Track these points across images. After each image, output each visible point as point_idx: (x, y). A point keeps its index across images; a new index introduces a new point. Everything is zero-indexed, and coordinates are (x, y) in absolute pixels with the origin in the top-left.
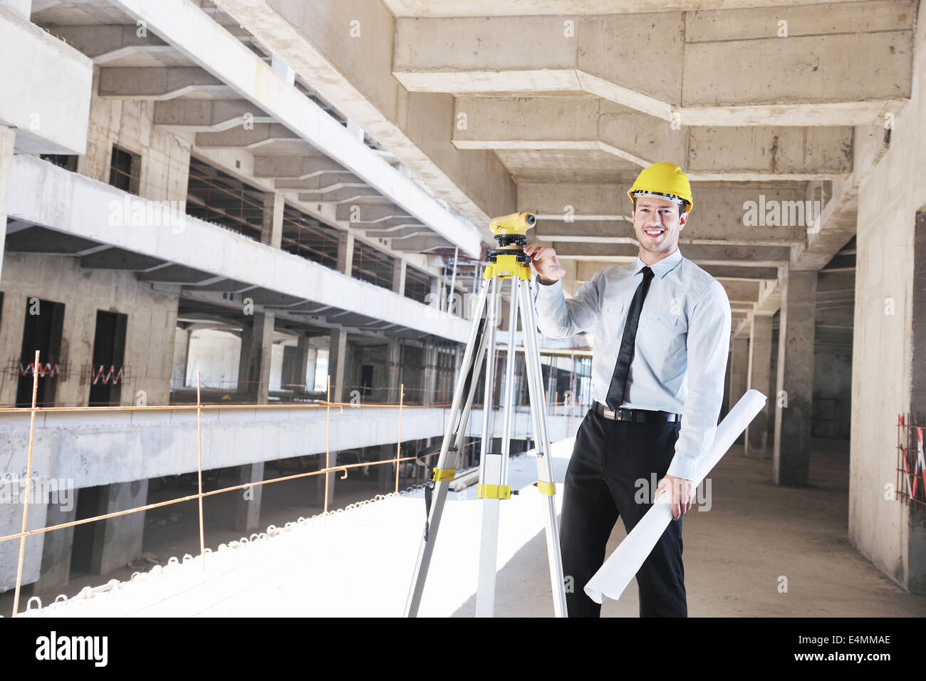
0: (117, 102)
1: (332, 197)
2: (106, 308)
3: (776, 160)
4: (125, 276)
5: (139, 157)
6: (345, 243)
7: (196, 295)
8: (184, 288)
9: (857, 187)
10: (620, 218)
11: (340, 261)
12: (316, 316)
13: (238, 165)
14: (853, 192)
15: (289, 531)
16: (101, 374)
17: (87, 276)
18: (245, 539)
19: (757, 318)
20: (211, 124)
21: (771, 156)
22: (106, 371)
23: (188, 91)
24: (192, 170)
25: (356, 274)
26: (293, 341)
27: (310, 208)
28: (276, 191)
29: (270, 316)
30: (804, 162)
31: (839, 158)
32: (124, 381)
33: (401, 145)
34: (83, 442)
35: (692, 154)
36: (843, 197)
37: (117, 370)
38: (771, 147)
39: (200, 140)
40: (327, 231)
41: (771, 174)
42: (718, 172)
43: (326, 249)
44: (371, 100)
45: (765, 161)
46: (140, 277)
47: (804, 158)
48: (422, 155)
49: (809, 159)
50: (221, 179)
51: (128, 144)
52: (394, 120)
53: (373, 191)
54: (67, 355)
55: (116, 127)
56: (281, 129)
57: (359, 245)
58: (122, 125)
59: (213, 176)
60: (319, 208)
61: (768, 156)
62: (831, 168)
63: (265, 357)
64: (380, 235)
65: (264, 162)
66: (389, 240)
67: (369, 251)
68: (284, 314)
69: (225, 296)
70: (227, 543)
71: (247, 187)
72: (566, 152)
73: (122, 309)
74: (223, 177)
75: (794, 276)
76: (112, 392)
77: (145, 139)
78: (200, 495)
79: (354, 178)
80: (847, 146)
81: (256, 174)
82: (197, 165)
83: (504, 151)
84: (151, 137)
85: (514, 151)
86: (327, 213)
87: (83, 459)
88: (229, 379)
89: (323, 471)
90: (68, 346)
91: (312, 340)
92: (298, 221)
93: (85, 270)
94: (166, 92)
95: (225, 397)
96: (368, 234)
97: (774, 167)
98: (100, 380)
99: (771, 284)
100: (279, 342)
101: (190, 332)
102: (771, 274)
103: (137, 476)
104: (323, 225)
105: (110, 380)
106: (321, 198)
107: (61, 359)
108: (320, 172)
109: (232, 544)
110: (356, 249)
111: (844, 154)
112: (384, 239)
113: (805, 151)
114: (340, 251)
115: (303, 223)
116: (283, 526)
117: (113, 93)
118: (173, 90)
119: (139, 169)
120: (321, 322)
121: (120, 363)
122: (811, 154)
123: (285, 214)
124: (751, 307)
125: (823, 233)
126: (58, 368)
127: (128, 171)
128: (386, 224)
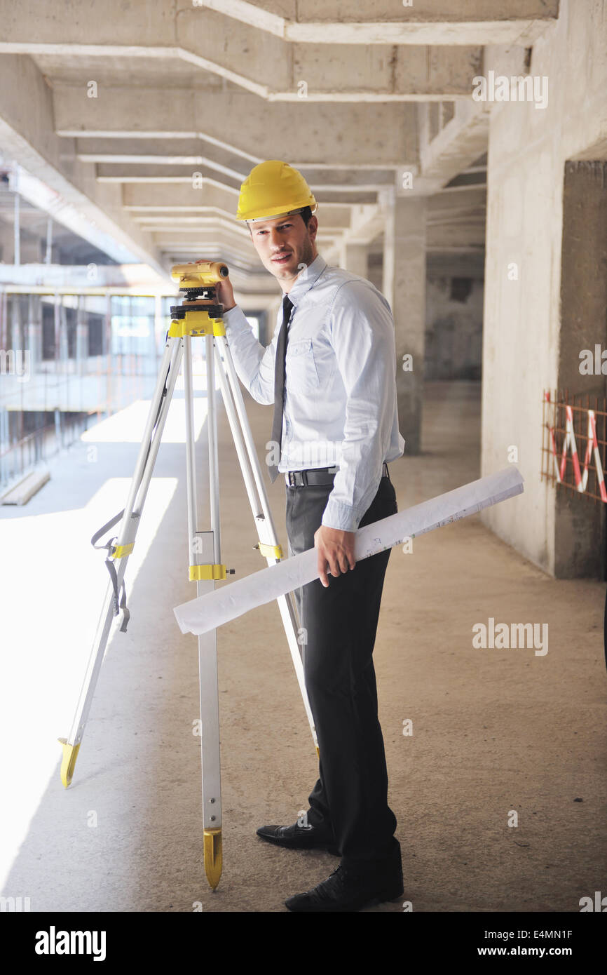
3: (397, 76)
9: (488, 112)
10: (192, 135)
14: (484, 116)
19: (350, 248)
21: (390, 71)
30: (428, 79)
31: (467, 74)
35: (296, 68)
36: (470, 121)
38: (390, 59)
41: (390, 94)
42: (329, 91)
45: (384, 78)
47: (429, 73)
49: (433, 74)
61: (387, 71)
62: (459, 87)
75: (402, 203)
80: (477, 59)
97: (393, 86)
99: (370, 210)
102: (372, 198)
111: (472, 69)
113: (429, 65)
122: (436, 69)
124: (340, 234)
125: (442, 158)
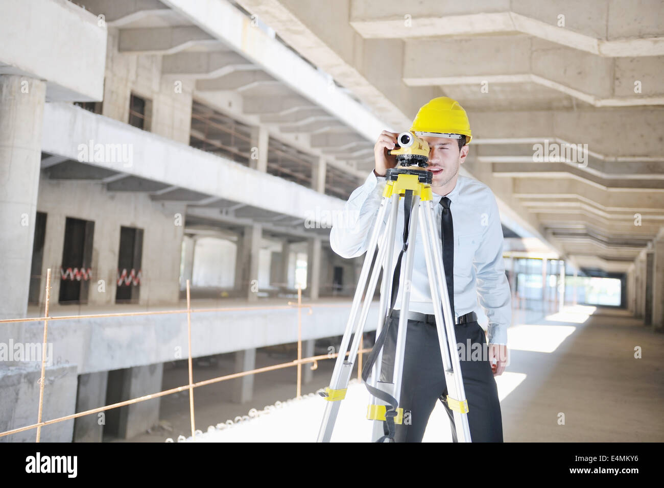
0: (133, 57)
1: (307, 129)
2: (127, 224)
4: (142, 197)
5: (151, 101)
6: (317, 166)
7: (199, 212)
8: (189, 206)
11: (313, 181)
12: (295, 227)
13: (230, 104)
15: (267, 413)
16: (124, 277)
17: (112, 198)
18: (230, 421)
20: (208, 71)
22: (128, 274)
23: (189, 46)
24: (194, 110)
25: (328, 192)
26: (277, 247)
27: (288, 138)
28: (262, 126)
29: (257, 228)
32: (143, 282)
33: (358, 84)
34: (109, 332)
35: (617, 82)
37: (137, 273)
39: (200, 85)
40: (302, 157)
43: (303, 172)
44: (331, 46)
46: (154, 198)
48: (377, 92)
50: (216, 117)
51: (142, 92)
52: (351, 62)
53: (339, 123)
54: (97, 262)
55: (132, 76)
56: (264, 75)
57: (330, 169)
58: (137, 75)
59: (210, 115)
60: (297, 138)
63: (254, 261)
64: (347, 159)
65: (252, 101)
66: (354, 162)
67: (338, 173)
68: (270, 226)
69: (221, 212)
70: (215, 425)
71: (238, 123)
72: (502, 85)
73: (139, 224)
74: (218, 116)
76: (133, 291)
77: (155, 86)
78: (191, 386)
79: (323, 112)
81: (245, 112)
82: (197, 105)
83: (448, 86)
84: (161, 84)
85: (458, 86)
86: (302, 142)
87: (109, 347)
88: (226, 279)
89: (295, 362)
90: (98, 254)
91: (293, 246)
92: (278, 149)
93: (111, 193)
94: (171, 47)
95: (224, 294)
96: (338, 159)
98: (124, 282)
100: (266, 248)
101: (195, 242)
103: (153, 359)
104: (300, 152)
105: (132, 283)
106: (298, 130)
107: (93, 265)
108: (295, 109)
109: (220, 425)
110: (328, 171)
112: (351, 162)
114: (314, 173)
115: (283, 151)
116: (262, 409)
117: (129, 50)
118: (176, 45)
119: (151, 111)
120: (299, 232)
121: (139, 269)
123: (270, 144)
126: (90, 272)
127: (142, 112)
128: (352, 150)
